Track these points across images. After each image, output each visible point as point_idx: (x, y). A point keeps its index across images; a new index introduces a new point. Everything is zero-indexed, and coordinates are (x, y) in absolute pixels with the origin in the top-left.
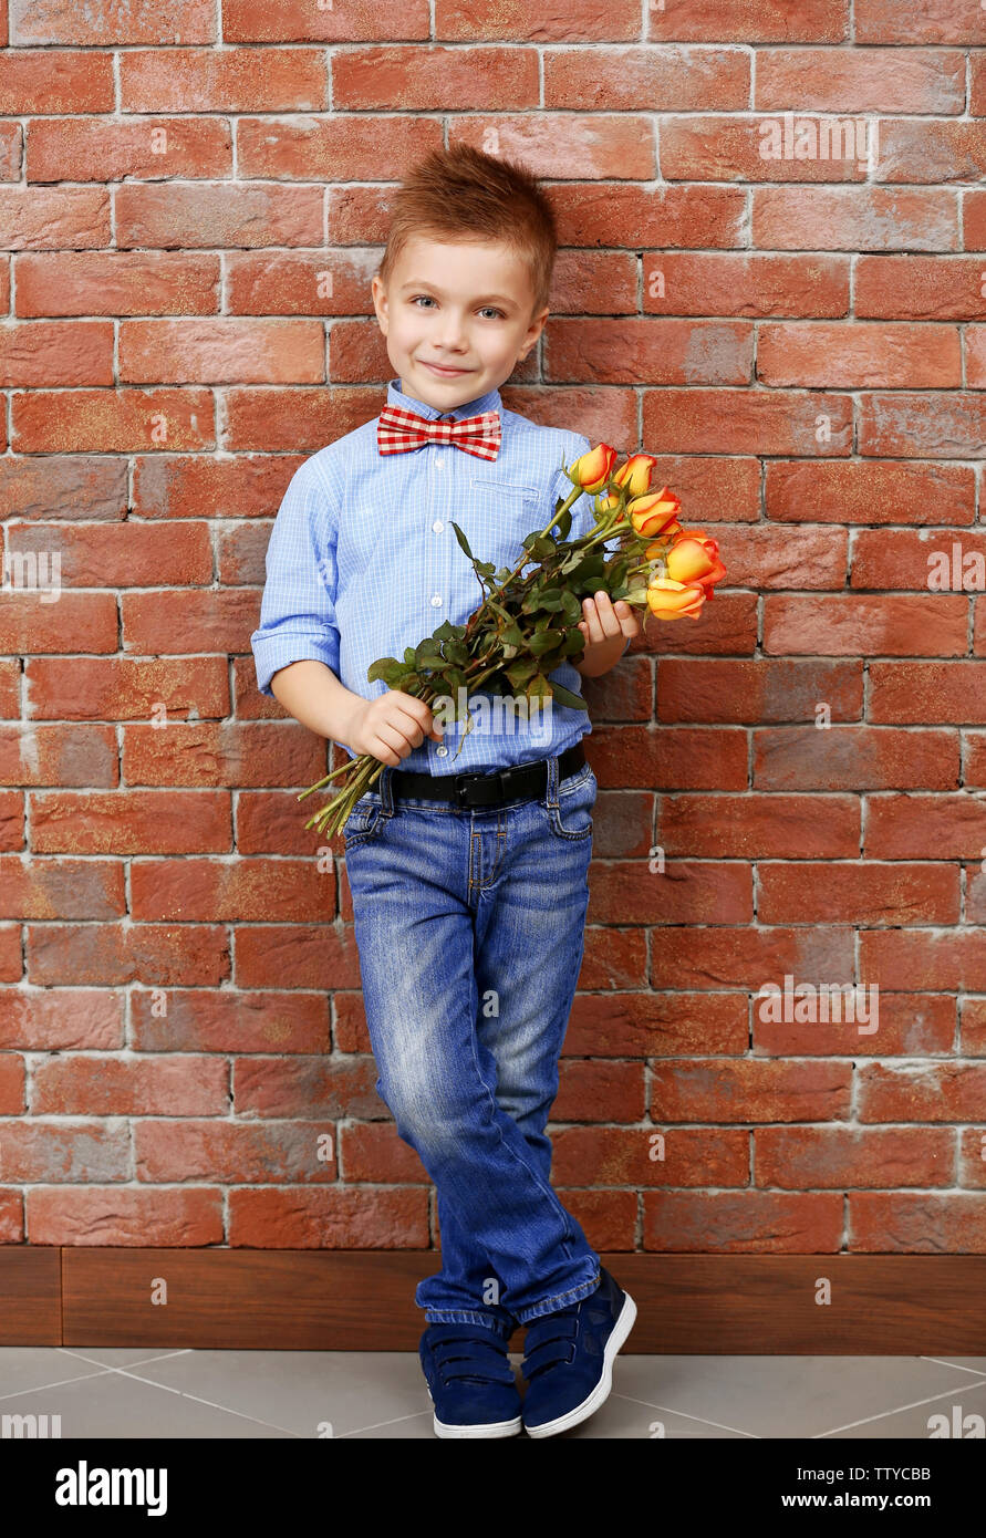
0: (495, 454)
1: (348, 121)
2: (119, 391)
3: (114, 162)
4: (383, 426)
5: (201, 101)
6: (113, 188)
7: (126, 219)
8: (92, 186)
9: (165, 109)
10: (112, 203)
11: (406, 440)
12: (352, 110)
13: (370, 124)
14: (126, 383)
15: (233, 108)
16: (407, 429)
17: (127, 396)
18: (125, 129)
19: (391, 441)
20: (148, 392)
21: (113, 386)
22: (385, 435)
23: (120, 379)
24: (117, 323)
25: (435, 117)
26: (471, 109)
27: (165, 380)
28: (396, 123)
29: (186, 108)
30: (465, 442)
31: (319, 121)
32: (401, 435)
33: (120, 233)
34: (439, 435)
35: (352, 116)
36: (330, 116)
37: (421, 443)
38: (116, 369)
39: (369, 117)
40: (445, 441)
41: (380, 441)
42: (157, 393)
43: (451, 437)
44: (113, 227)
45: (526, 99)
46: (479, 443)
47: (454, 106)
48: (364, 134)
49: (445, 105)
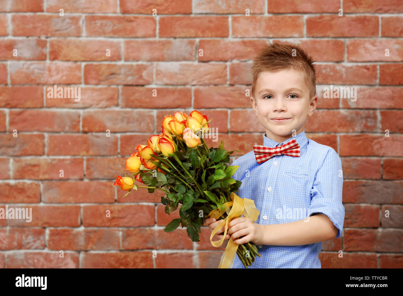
0: (299, 154)
1: (311, 41)
2: (230, 135)
3: (229, 54)
4: (256, 153)
5: (260, 33)
6: (228, 64)
7: (233, 74)
8: (221, 63)
9: (247, 36)
10: (228, 69)
11: (265, 156)
12: (313, 37)
13: (319, 42)
14: (232, 132)
15: (271, 36)
16: (264, 153)
17: (233, 136)
18: (233, 43)
19: (260, 158)
20: (240, 135)
21: (227, 133)
22: (257, 156)
23: (230, 130)
24: (229, 111)
25: (342, 40)
26: (354, 37)
27: (246, 130)
28: (328, 42)
29: (254, 36)
30: (287, 152)
31: (301, 41)
32: (263, 155)
33: (231, 79)
34: (276, 152)
35: (312, 39)
36: (305, 39)
37: (271, 156)
38: (229, 127)
39: (318, 39)
40: (279, 154)
41: (257, 158)
42: (243, 136)
43: (281, 152)
44: (228, 77)
45: (374, 33)
46: (292, 152)
47: (349, 35)
48: (317, 45)
49: (346, 35)
